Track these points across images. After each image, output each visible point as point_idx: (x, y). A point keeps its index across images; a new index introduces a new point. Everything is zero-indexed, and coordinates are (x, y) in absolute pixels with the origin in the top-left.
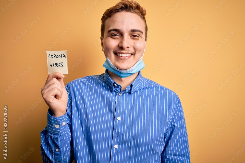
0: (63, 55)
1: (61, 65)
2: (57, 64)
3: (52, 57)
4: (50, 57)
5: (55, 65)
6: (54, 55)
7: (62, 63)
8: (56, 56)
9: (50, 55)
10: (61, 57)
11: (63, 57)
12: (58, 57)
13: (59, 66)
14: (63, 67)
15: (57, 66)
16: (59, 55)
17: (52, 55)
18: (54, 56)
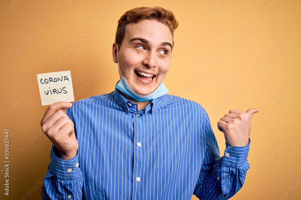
0: (64, 77)
1: (64, 90)
2: (56, 91)
3: (46, 81)
4: (43, 81)
5: (54, 92)
6: (50, 79)
7: (65, 88)
8: (53, 80)
9: (42, 79)
10: (62, 80)
11: (65, 79)
12: (56, 80)
13: (61, 92)
14: (67, 93)
15: (58, 93)
16: (58, 78)
17: (45, 79)
18: (50, 81)
